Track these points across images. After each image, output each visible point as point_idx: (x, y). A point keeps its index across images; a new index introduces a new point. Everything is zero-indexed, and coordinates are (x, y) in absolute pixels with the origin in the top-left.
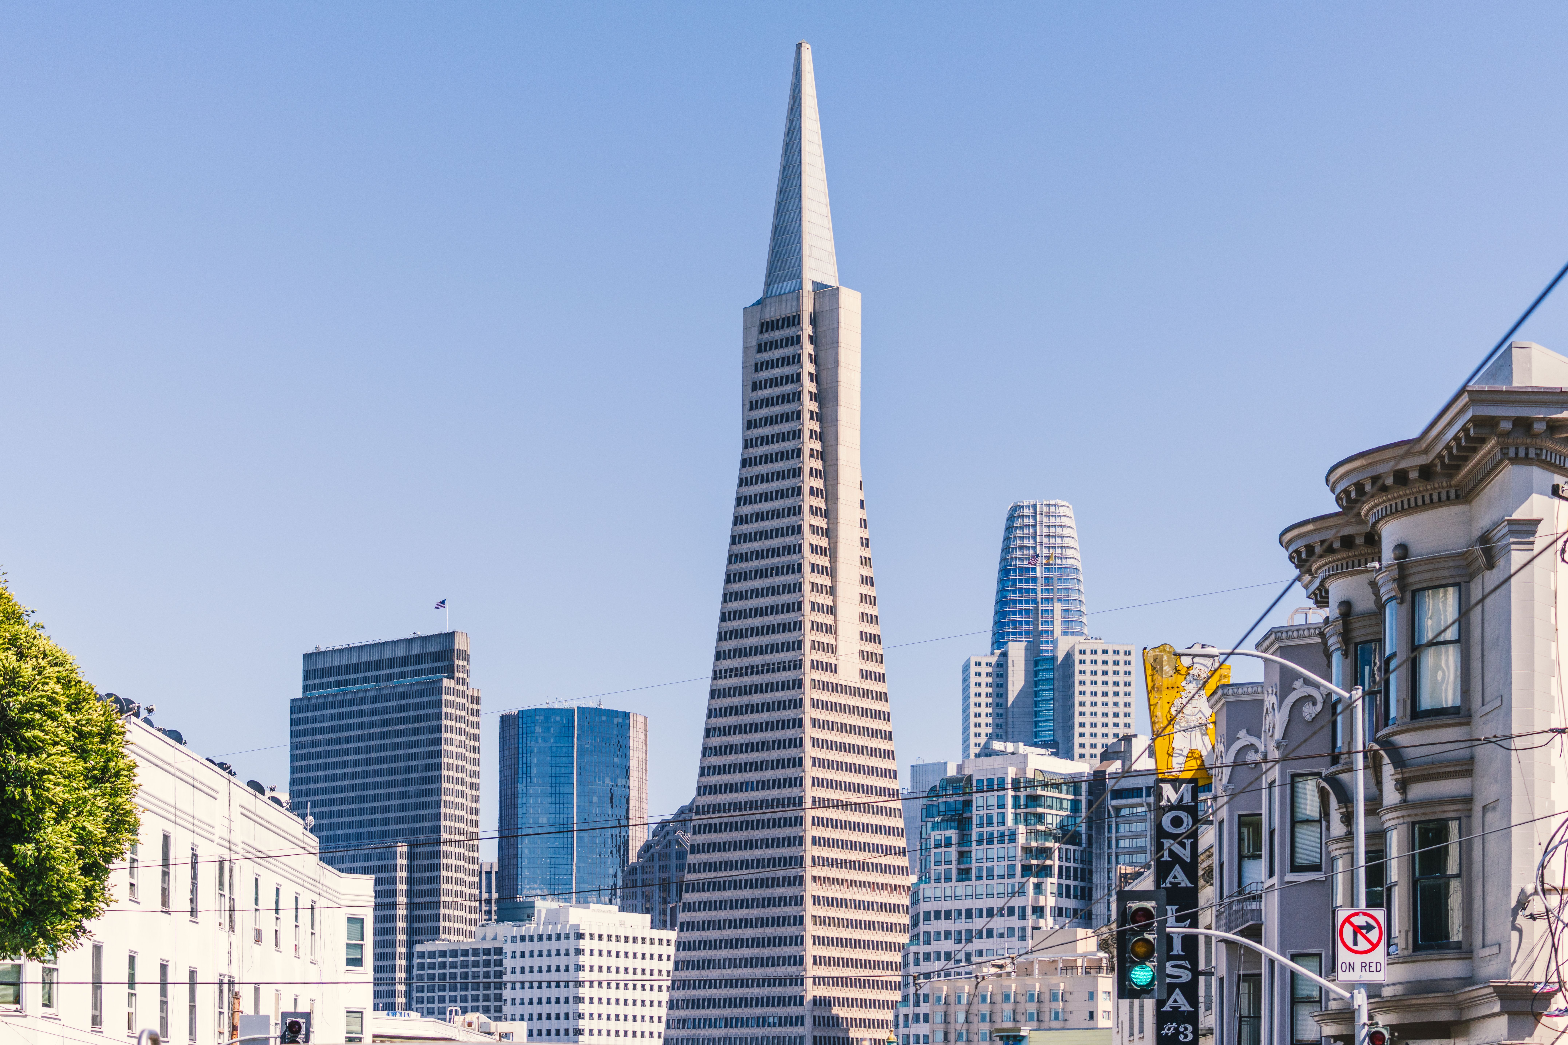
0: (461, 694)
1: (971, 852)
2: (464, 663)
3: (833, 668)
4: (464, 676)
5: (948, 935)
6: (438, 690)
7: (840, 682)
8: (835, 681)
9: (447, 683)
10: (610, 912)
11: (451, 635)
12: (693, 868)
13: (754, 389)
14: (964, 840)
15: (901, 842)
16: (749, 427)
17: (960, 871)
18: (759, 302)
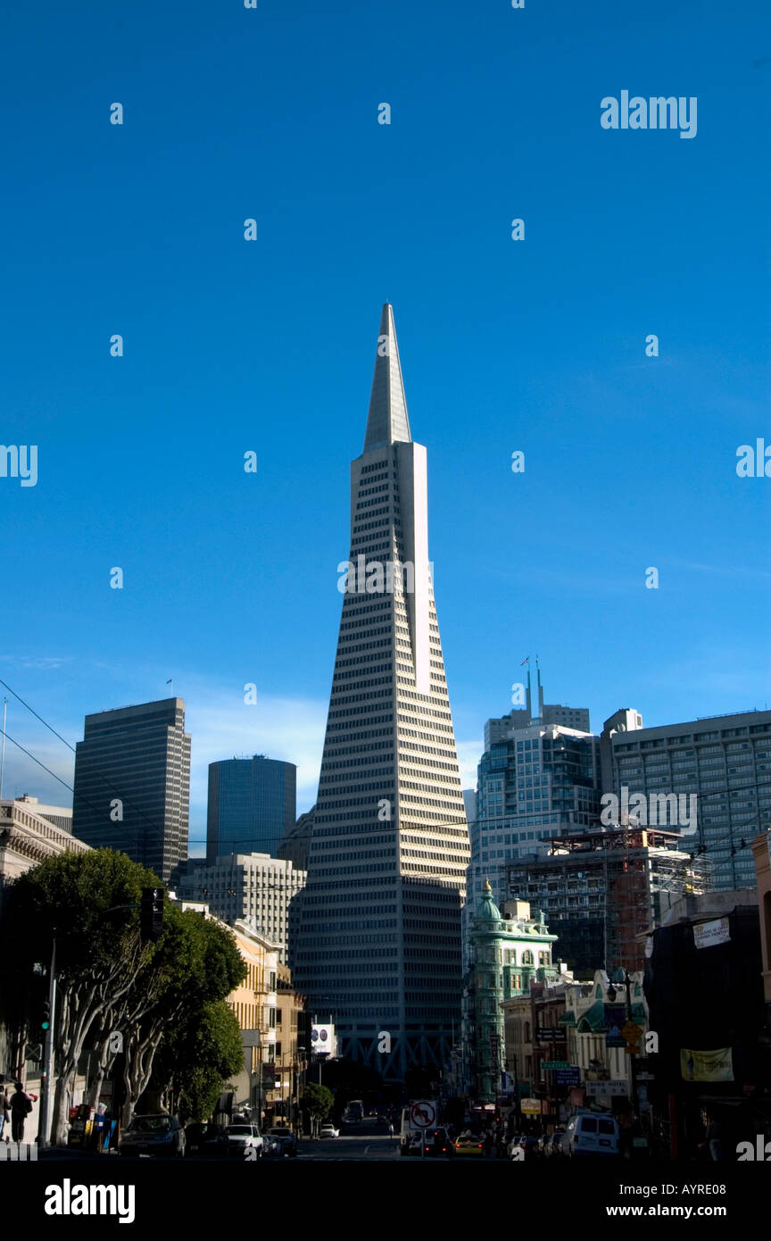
0: (179, 736)
1: (515, 793)
2: (181, 717)
3: (413, 683)
4: (181, 725)
5: (500, 839)
6: (166, 733)
7: (417, 692)
8: (415, 691)
9: (171, 729)
10: (265, 858)
11: (173, 701)
12: (315, 846)
13: (358, 508)
14: (510, 783)
15: (463, 814)
16: (355, 532)
17: (508, 808)
18: (361, 457)
